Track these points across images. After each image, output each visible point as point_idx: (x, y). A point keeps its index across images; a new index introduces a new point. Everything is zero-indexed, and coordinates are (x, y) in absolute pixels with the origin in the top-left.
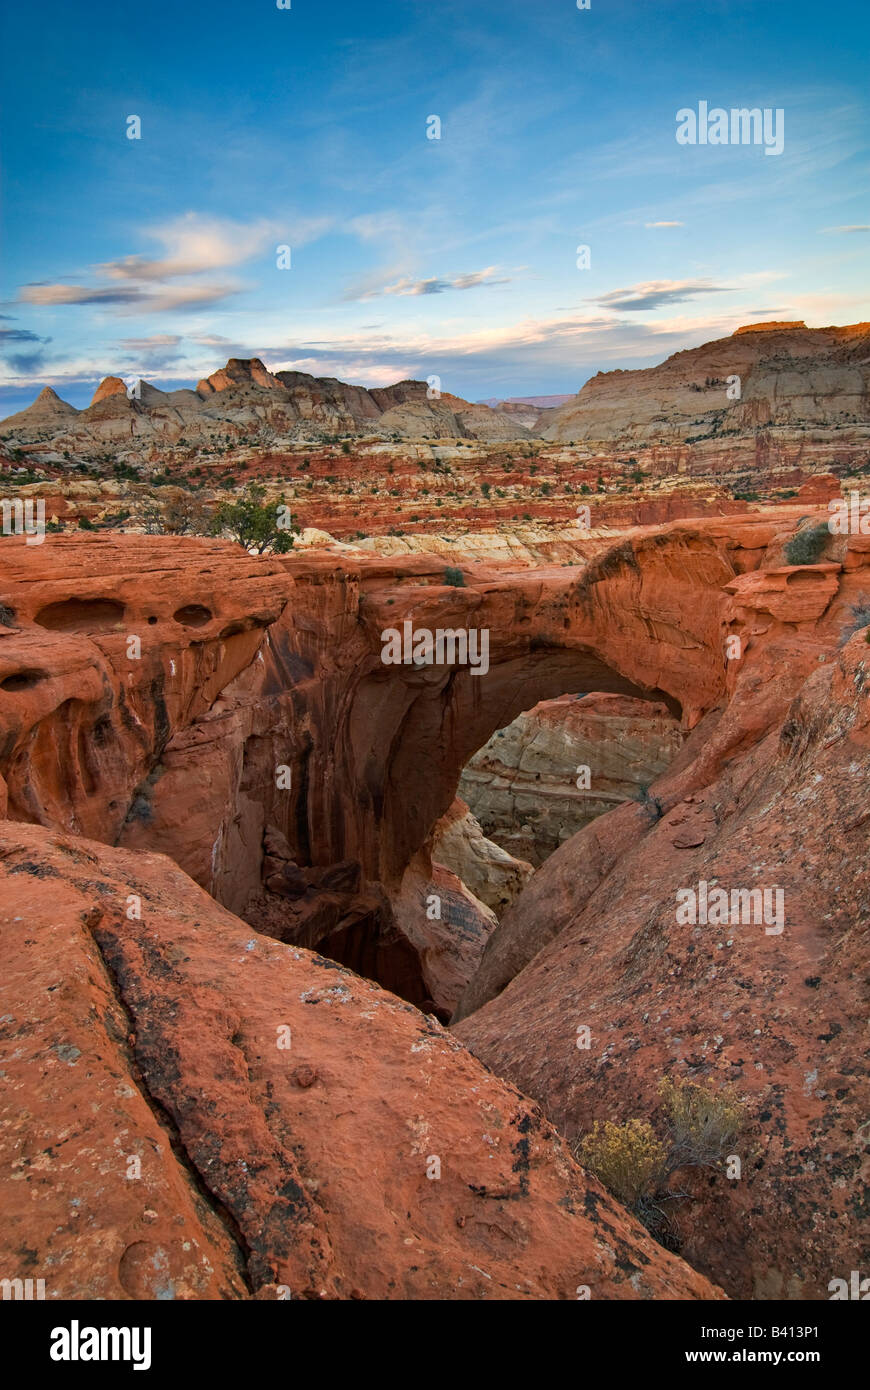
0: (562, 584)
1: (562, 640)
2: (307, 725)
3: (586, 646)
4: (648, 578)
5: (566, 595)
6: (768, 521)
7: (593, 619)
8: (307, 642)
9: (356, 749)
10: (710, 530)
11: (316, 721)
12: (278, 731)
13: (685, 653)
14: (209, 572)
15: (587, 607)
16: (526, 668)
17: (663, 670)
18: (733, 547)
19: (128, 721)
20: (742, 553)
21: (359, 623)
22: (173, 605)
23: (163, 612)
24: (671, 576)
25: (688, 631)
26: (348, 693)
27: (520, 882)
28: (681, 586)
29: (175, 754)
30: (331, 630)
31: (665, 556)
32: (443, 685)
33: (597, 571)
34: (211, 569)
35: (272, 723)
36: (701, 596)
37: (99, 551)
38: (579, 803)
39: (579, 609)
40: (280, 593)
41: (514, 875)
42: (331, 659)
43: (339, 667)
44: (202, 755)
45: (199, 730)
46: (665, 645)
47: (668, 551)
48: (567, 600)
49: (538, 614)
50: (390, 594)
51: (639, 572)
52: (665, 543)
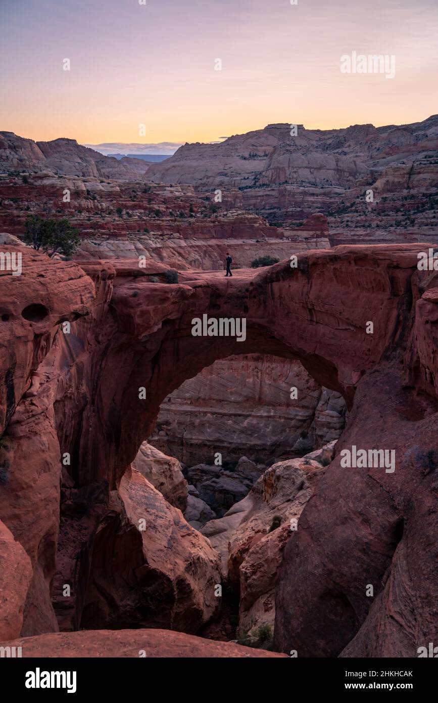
0: (243, 282)
2: (84, 388)
4: (317, 282)
5: (247, 290)
7: (265, 307)
9: (104, 400)
10: (376, 254)
11: (88, 384)
13: (337, 332)
14: (43, 276)
15: (262, 299)
17: (319, 342)
18: (392, 266)
22: (21, 305)
23: (14, 311)
24: (335, 281)
25: (347, 319)
28: (343, 289)
29: (18, 426)
31: (334, 269)
32: (155, 351)
34: (43, 273)
35: (66, 390)
36: (358, 297)
38: (196, 416)
39: (255, 300)
40: (89, 293)
43: (98, 342)
44: (38, 424)
45: (33, 404)
46: (322, 326)
47: (338, 266)
48: (247, 294)
49: (225, 303)
50: (133, 289)
51: (309, 278)
52: (337, 261)
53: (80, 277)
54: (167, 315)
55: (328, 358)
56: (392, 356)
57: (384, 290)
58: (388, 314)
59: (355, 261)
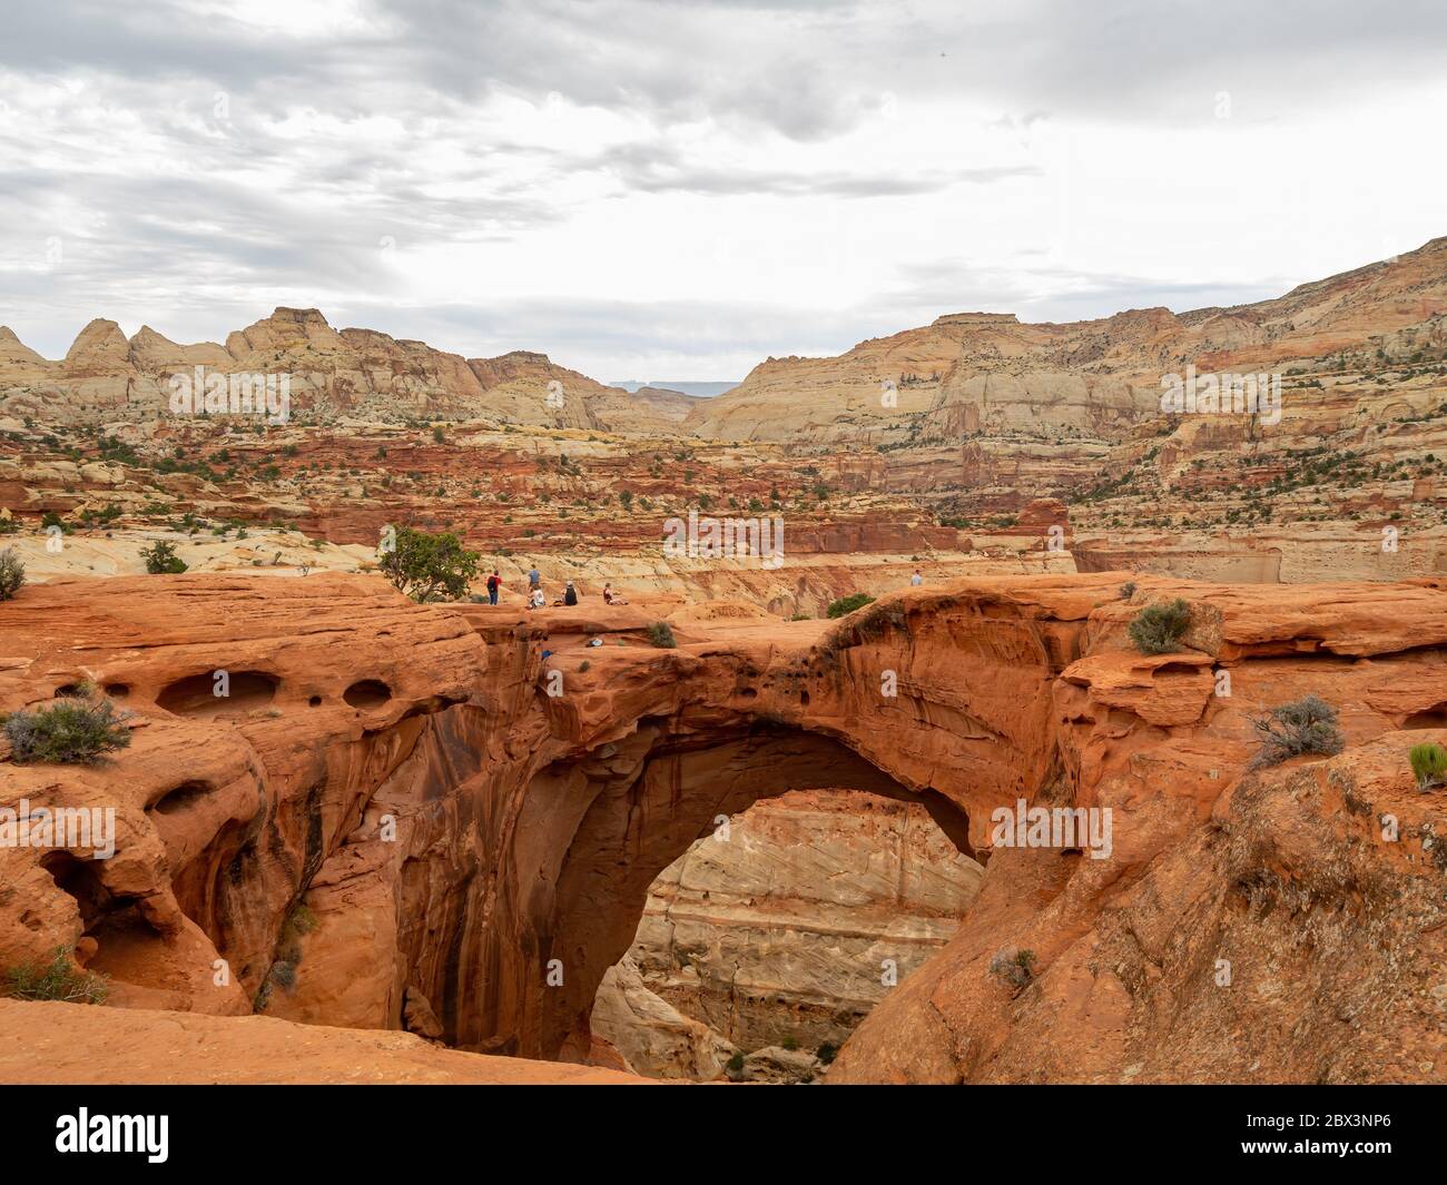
0: (799, 647)
1: (797, 720)
2: (471, 841)
3: (831, 730)
4: (923, 647)
5: (805, 662)
6: (1082, 586)
7: (840, 694)
8: (473, 722)
9: (522, 870)
10: (1013, 595)
11: (481, 835)
12: (439, 851)
13: (968, 744)
14: (388, 633)
15: (833, 678)
16: (743, 755)
17: (937, 765)
18: (1043, 617)
19: (275, 847)
20: (1055, 625)
21: (536, 694)
22: (345, 680)
23: (331, 690)
24: (954, 644)
25: (978, 717)
26: (517, 792)
27: (692, 1052)
28: (969, 660)
29: (324, 891)
30: (503, 705)
31: (949, 621)
32: (633, 778)
33: (850, 633)
34: (389, 629)
35: (433, 839)
36: (995, 675)
37: (242, 602)
38: (763, 933)
39: (821, 680)
40: (473, 663)
41: (684, 1041)
42: (501, 745)
43: (511, 756)
44: (361, 890)
45: (357, 855)
46: (942, 732)
47: (953, 616)
48: (806, 669)
49: (766, 686)
50: (581, 656)
51: (911, 638)
52: (950, 606)
53: (459, 635)
54: (649, 707)
55: (953, 797)
56: (1053, 792)
57: (1038, 663)
58: (1047, 708)
59: (981, 606)
